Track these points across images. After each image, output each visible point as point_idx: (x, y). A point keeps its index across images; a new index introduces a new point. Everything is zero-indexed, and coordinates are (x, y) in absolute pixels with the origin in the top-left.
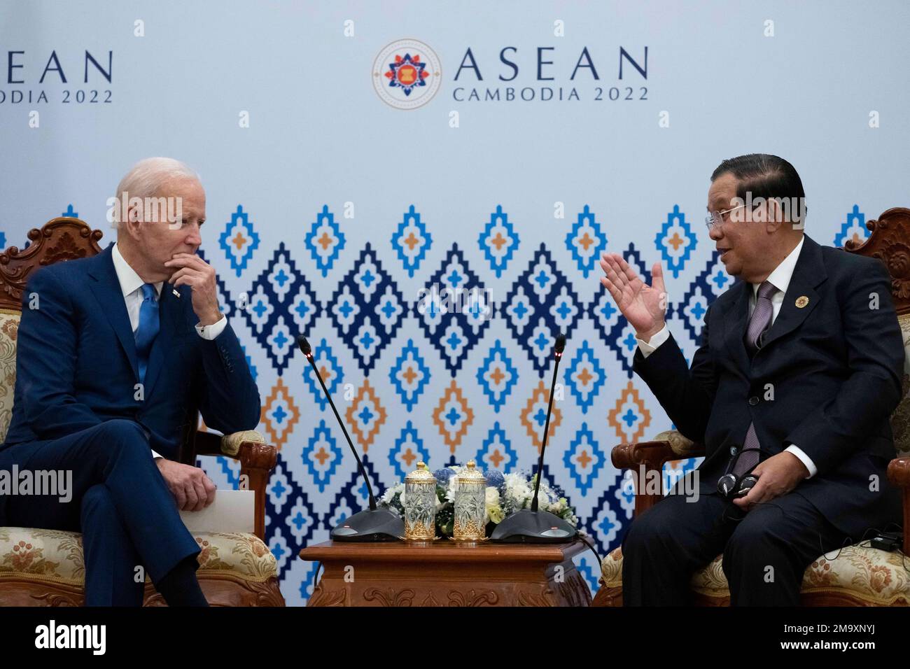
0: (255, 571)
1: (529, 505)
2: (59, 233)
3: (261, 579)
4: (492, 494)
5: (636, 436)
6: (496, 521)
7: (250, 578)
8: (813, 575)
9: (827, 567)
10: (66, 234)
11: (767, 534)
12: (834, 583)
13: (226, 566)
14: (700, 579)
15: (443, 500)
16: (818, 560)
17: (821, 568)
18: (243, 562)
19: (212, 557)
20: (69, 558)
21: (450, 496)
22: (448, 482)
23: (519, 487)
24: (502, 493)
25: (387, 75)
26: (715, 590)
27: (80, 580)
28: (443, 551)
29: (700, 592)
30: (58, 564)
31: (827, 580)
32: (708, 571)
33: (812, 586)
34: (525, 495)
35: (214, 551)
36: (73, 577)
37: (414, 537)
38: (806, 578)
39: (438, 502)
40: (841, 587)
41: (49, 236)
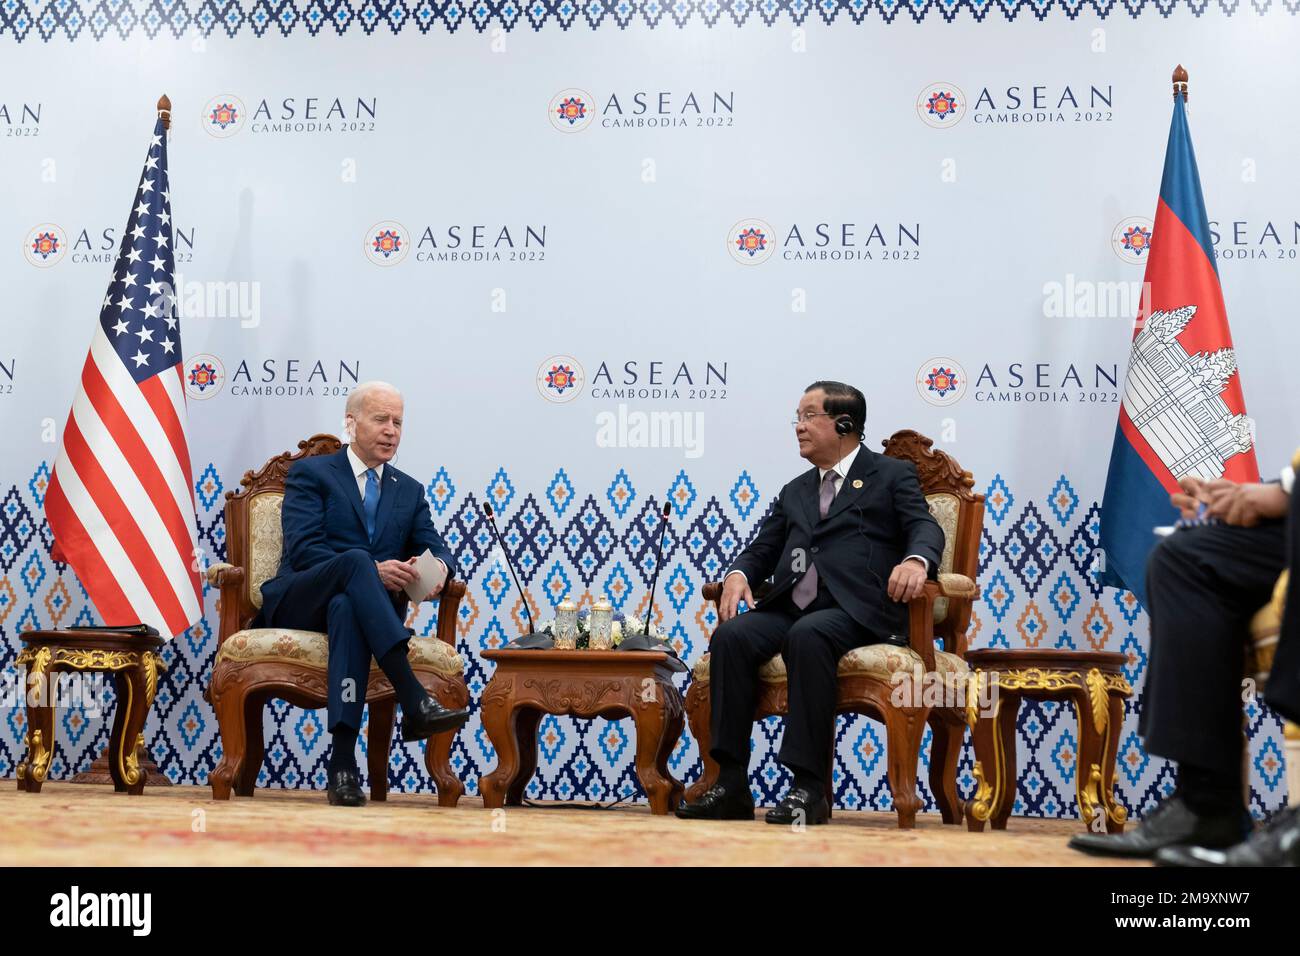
0: (448, 667)
1: (643, 632)
2: (319, 444)
3: (453, 672)
4: (616, 625)
5: (715, 578)
6: (618, 643)
7: (444, 672)
8: (846, 663)
9: (855, 657)
10: (325, 446)
12: (860, 667)
13: (429, 663)
14: (765, 669)
15: (581, 630)
16: (850, 652)
17: (851, 658)
18: (440, 659)
19: (418, 655)
20: (318, 648)
21: (587, 627)
22: (585, 619)
23: (635, 624)
24: (623, 625)
25: (547, 379)
26: (775, 677)
27: (325, 664)
28: (582, 652)
29: (764, 679)
30: (309, 652)
31: (855, 666)
32: (770, 664)
33: (846, 671)
34: (639, 628)
35: (420, 650)
36: (320, 661)
37: (562, 647)
38: (841, 664)
39: (578, 631)
40: (866, 670)
41: (313, 446)
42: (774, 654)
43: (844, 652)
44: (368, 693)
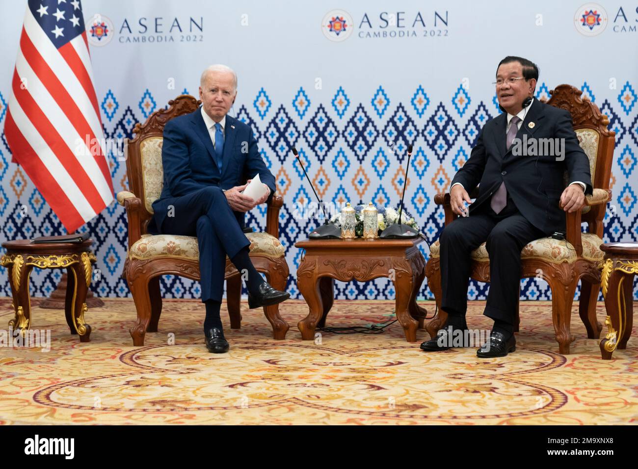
0: (275, 253)
1: (397, 222)
2: (183, 102)
3: (278, 256)
4: (380, 217)
5: (444, 190)
6: (382, 229)
7: (273, 256)
8: (526, 251)
9: (532, 247)
10: (186, 102)
11: (507, 233)
12: (535, 254)
13: (262, 251)
14: (475, 253)
15: (358, 220)
16: (528, 245)
17: (529, 248)
18: (269, 249)
19: (255, 247)
20: (192, 248)
21: (362, 218)
22: (360, 212)
23: (392, 214)
24: (385, 216)
25: (329, 26)
26: (481, 258)
27: (197, 258)
28: (359, 243)
29: (475, 259)
30: (187, 251)
31: (532, 253)
32: (478, 250)
33: (526, 256)
34: (395, 217)
35: (256, 244)
36: (194, 257)
37: (346, 237)
38: (523, 252)
39: (356, 221)
40: (538, 256)
41: (178, 103)
42: (481, 243)
43: (525, 245)
44: (226, 274)
